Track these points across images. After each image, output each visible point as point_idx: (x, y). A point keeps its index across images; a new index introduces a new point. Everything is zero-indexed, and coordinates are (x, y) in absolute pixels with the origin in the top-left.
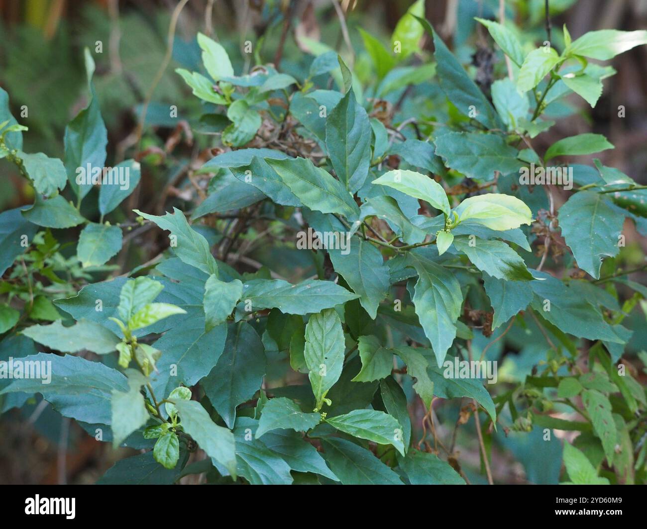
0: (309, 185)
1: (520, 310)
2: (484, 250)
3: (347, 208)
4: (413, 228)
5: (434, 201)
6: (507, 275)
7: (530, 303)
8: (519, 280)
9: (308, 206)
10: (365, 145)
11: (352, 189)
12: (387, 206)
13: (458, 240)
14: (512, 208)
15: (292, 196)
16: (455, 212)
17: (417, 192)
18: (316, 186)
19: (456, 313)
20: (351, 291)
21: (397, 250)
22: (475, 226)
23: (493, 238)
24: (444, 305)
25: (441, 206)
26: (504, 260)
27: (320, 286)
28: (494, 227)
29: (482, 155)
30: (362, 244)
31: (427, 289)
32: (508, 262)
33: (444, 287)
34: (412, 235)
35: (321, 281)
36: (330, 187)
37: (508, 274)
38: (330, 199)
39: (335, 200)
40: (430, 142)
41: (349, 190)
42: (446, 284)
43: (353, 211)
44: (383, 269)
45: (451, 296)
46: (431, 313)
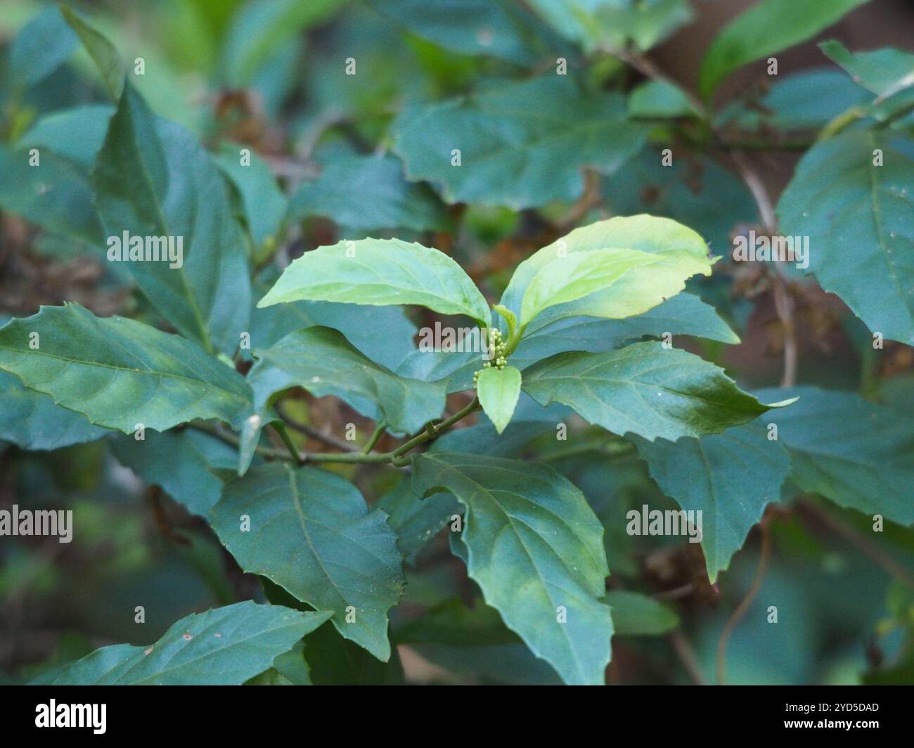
0: (98, 371)
1: (764, 505)
2: (611, 380)
3: (221, 397)
4: (405, 386)
5: (440, 299)
6: (694, 423)
7: (788, 480)
8: (731, 425)
9: (115, 425)
10: (218, 219)
11: (223, 344)
12: (317, 353)
13: (536, 377)
14: (649, 246)
15: (71, 417)
16: (500, 307)
17: (382, 288)
18: (117, 368)
19: (597, 569)
20: (303, 607)
21: (389, 461)
22: (573, 328)
23: (628, 340)
24: (557, 560)
25: (460, 303)
26: (668, 386)
27: (216, 627)
28: (618, 310)
29: (532, 138)
30: (298, 479)
31: (496, 532)
32: (685, 390)
33: (540, 512)
34: (409, 404)
35: (214, 610)
36: (158, 358)
37: (693, 419)
38: (167, 387)
39: (182, 387)
40: (390, 155)
41: (216, 351)
42: (544, 503)
43: (240, 399)
44: (369, 522)
45: (568, 531)
46: (530, 591)
